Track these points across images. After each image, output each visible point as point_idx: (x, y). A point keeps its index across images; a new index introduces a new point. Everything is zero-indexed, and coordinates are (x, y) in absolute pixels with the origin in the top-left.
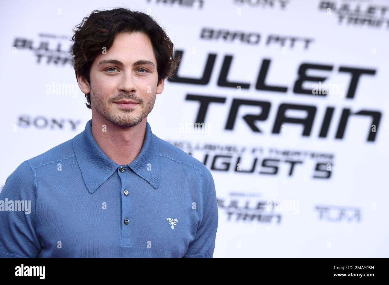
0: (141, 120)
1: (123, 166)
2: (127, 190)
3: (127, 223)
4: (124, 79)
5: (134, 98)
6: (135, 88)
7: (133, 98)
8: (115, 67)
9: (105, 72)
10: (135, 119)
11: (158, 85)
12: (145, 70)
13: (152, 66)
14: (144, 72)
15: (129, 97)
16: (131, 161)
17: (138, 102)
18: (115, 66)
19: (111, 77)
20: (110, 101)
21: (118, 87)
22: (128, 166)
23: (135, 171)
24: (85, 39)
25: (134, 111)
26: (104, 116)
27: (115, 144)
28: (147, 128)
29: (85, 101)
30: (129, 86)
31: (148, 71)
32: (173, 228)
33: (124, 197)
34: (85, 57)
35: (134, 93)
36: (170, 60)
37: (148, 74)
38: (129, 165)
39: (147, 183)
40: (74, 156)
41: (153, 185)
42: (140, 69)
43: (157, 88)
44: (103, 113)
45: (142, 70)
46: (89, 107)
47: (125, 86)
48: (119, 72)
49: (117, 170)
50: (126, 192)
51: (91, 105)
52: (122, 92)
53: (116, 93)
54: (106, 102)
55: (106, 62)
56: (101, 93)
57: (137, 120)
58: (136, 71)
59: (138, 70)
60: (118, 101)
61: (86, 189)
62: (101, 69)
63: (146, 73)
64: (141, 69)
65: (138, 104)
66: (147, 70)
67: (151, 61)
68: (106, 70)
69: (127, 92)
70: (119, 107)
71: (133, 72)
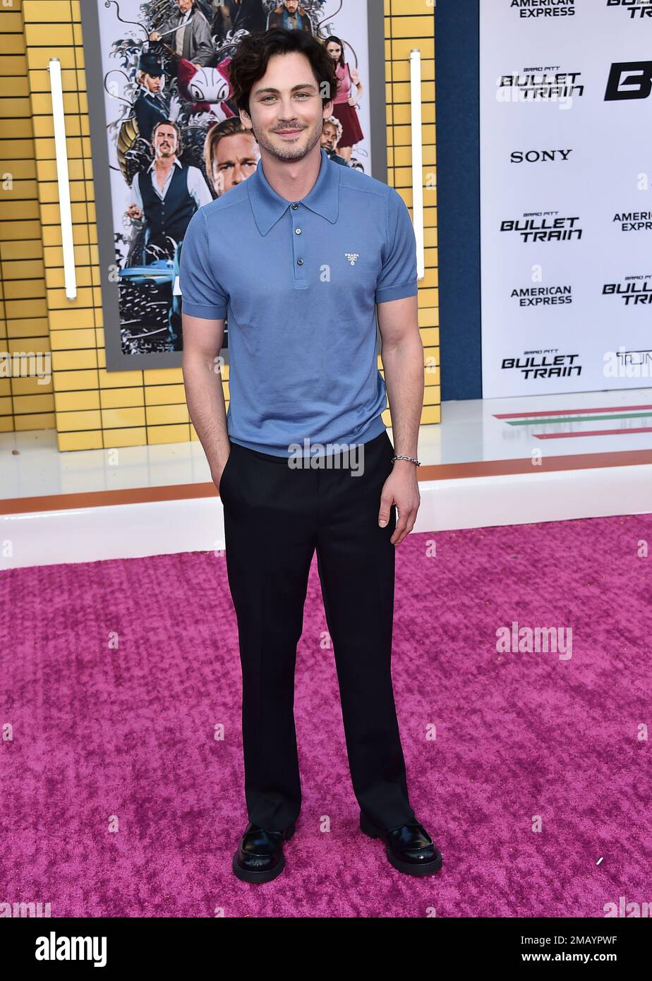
1: (295, 203)
2: (299, 228)
3: (300, 264)
4: (283, 108)
5: (297, 126)
6: (296, 117)
7: (295, 126)
8: (273, 96)
9: (263, 102)
10: (299, 151)
11: (323, 108)
13: (312, 89)
14: (305, 96)
15: (291, 126)
16: (304, 197)
17: (302, 129)
19: (270, 107)
20: (270, 132)
21: (277, 117)
22: (301, 202)
23: (310, 208)
25: (299, 140)
27: (284, 181)
30: (288, 116)
31: (308, 95)
32: (353, 263)
33: (295, 237)
35: (296, 121)
37: (307, 98)
39: (323, 218)
40: (247, 197)
41: (329, 220)
43: (323, 112)
45: (302, 96)
47: (284, 116)
48: (277, 101)
49: (289, 208)
50: (299, 230)
52: (282, 122)
53: (276, 124)
54: (266, 133)
55: (262, 92)
57: (303, 150)
58: (295, 97)
59: (298, 95)
60: (278, 131)
61: (259, 232)
62: (259, 100)
64: (301, 94)
65: (303, 131)
67: (310, 84)
68: (263, 100)
69: (288, 122)
70: (281, 137)
71: (292, 98)
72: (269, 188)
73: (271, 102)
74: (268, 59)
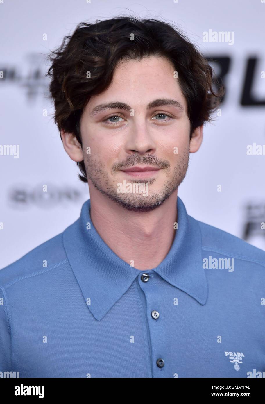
0: (167, 197)
1: (146, 271)
2: (156, 311)
3: (161, 365)
4: (134, 132)
5: (153, 161)
6: (153, 146)
7: (150, 162)
8: (119, 115)
9: (104, 123)
10: (157, 195)
11: (191, 137)
12: (167, 115)
13: (177, 108)
14: (166, 117)
15: (145, 161)
16: (159, 263)
17: (159, 167)
18: (118, 113)
19: (115, 130)
20: (113, 169)
21: (125, 146)
22: (154, 272)
23: (166, 279)
24: (69, 75)
25: (155, 182)
26: (108, 195)
27: (131, 238)
28: (179, 207)
29: (77, 171)
30: (142, 144)
31: (172, 117)
33: (152, 322)
34: (70, 103)
35: (153, 154)
36: (209, 95)
37: (172, 120)
38: (156, 270)
39: (187, 297)
40: (65, 261)
41: (197, 298)
42: (159, 114)
43: (190, 143)
44: (105, 189)
45: (162, 116)
46: (84, 179)
47: (137, 144)
48: (126, 123)
49: (137, 278)
50: (156, 314)
51: (86, 176)
52: (132, 153)
53: (123, 156)
54: (108, 170)
55: (103, 107)
56: (99, 157)
57: (161, 196)
58: (152, 118)
59: (156, 115)
60: (126, 168)
61: (90, 315)
62: (97, 120)
63: (170, 119)
64: (161, 114)
65: (161, 171)
66: (170, 115)
67: (176, 99)
68: (104, 120)
69: (141, 153)
70: (129, 177)
71: (149, 120)
72: (99, 243)
73: (115, 124)
74: (116, 64)
